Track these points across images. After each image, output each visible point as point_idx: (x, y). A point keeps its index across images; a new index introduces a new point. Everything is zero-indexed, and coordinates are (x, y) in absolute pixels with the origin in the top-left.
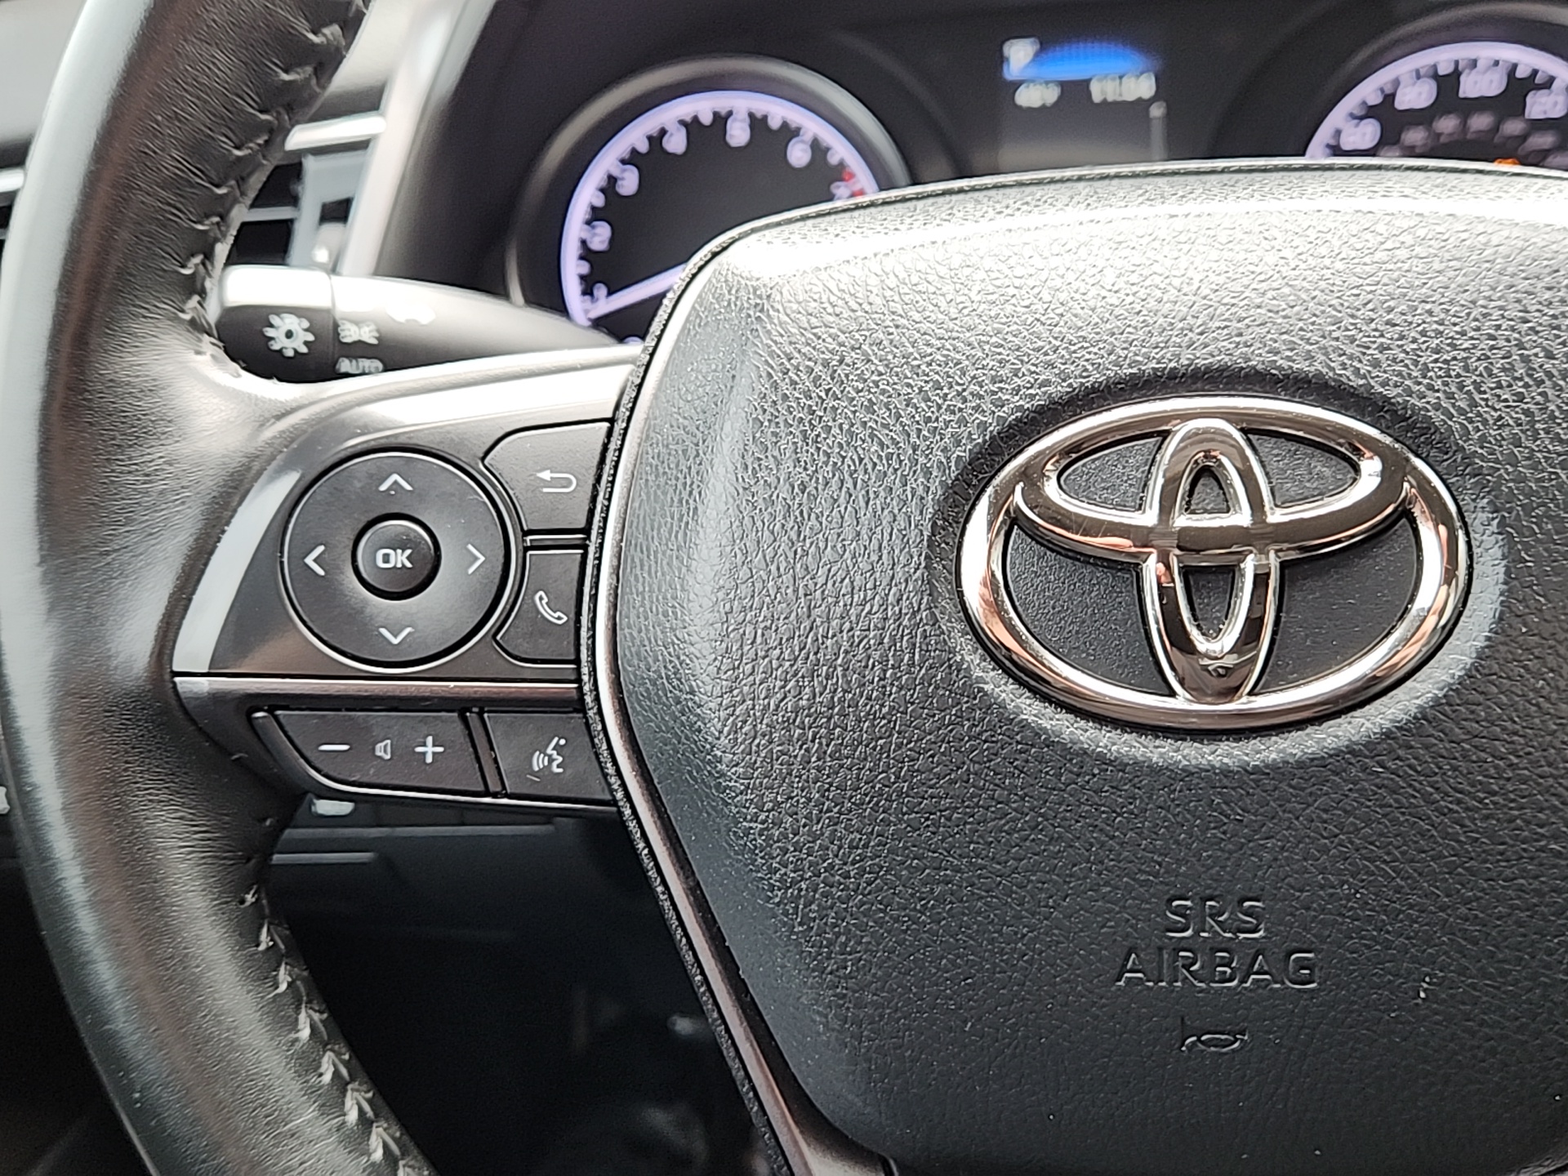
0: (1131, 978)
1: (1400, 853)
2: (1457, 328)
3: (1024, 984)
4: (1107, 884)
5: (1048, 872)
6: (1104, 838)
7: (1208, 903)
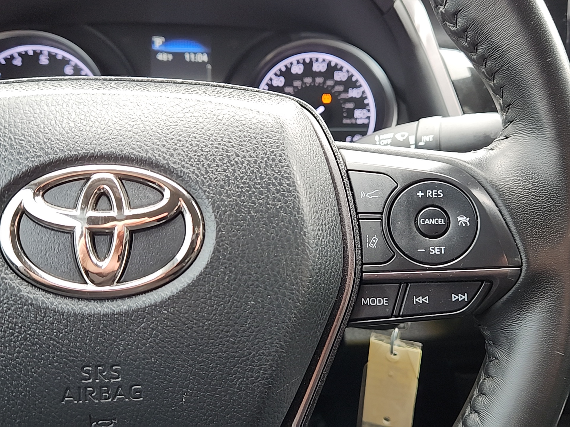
0: (67, 400)
1: (174, 344)
2: (204, 144)
3: (23, 405)
4: (56, 362)
5: (32, 358)
6: (55, 343)
7: (99, 368)
